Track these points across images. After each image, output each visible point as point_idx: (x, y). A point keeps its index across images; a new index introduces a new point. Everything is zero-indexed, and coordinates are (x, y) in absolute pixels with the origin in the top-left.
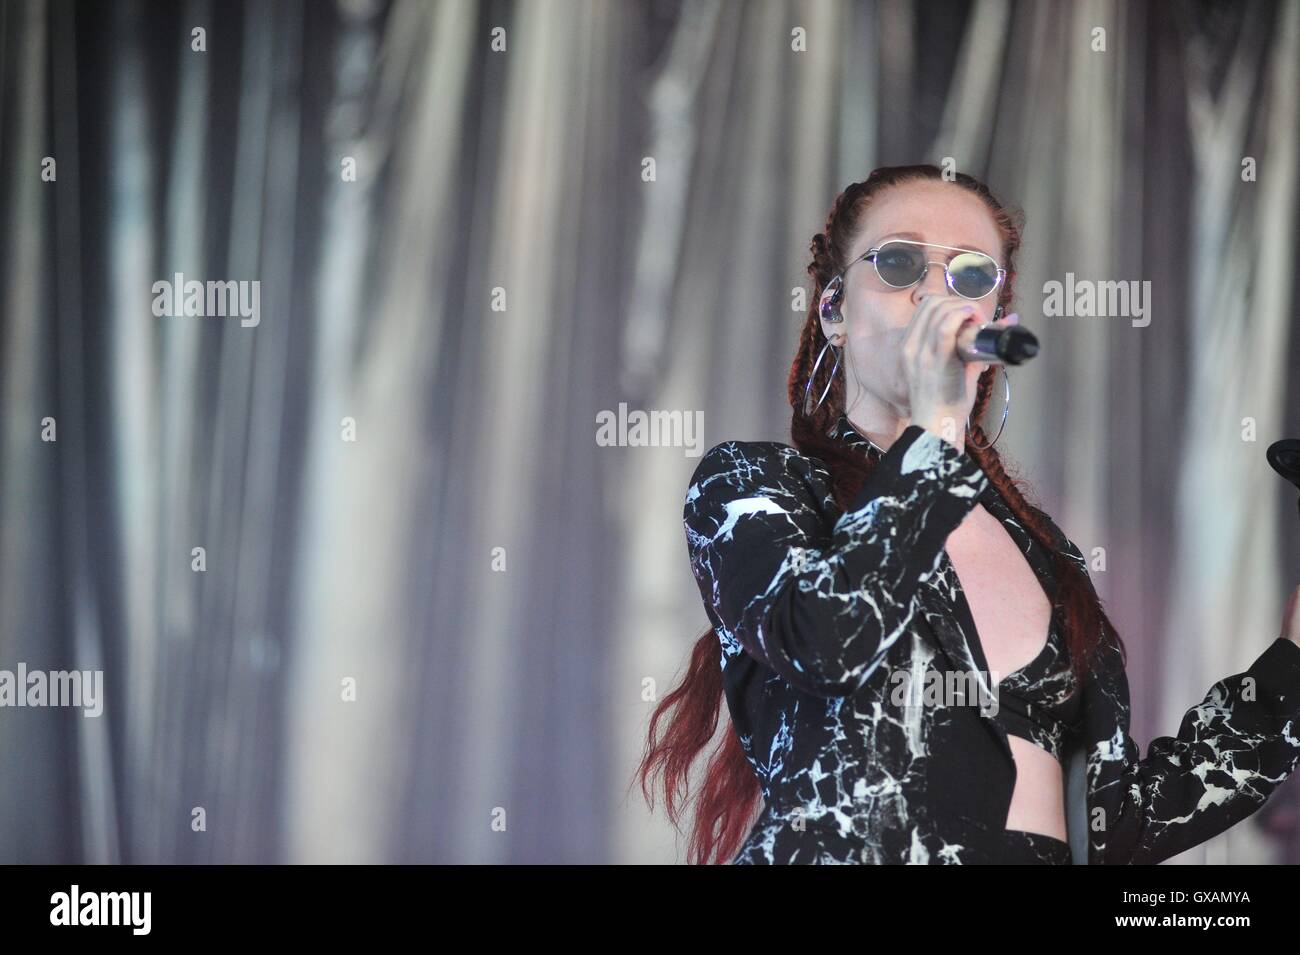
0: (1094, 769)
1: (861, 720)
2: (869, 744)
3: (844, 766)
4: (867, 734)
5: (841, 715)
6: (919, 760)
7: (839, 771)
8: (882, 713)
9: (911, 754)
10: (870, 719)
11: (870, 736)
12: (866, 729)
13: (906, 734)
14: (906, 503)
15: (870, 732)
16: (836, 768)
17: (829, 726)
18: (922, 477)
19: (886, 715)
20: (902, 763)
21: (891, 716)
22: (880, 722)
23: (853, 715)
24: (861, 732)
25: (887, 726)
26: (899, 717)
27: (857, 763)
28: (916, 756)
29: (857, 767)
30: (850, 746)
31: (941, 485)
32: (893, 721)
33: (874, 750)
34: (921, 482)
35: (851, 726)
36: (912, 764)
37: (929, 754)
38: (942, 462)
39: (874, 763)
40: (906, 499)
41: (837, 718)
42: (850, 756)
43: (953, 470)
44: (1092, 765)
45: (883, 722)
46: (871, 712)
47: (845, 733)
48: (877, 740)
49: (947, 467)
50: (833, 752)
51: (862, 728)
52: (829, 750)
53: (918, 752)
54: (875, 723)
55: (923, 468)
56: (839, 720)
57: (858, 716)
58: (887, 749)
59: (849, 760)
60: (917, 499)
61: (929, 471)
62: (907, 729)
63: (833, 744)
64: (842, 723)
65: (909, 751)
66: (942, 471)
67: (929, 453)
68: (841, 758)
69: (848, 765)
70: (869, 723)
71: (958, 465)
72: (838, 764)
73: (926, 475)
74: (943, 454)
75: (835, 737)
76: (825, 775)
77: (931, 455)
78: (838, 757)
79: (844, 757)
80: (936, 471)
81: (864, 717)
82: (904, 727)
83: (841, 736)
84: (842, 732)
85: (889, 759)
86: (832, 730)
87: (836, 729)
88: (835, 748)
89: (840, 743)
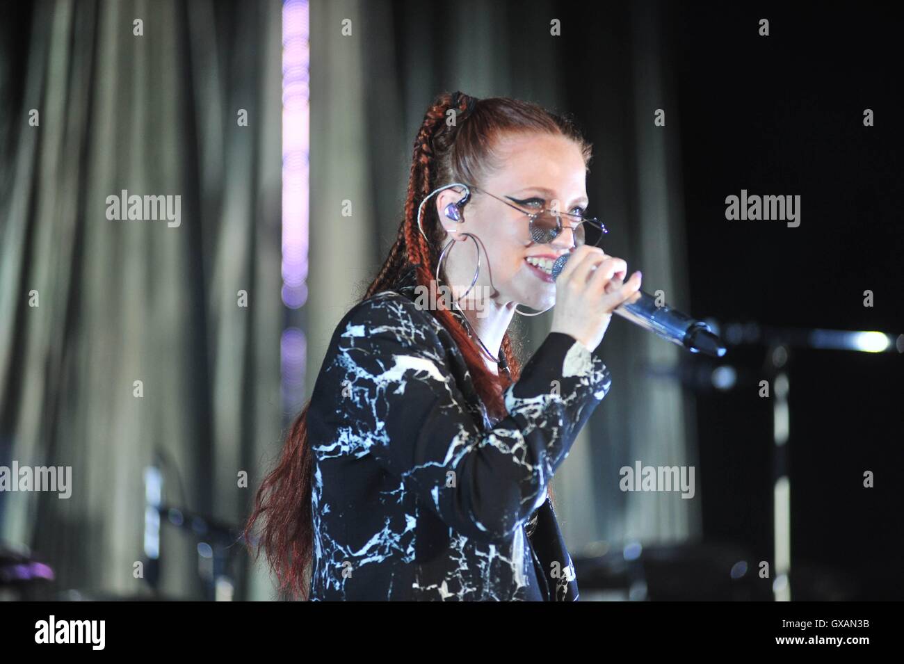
0: (562, 589)
1: (480, 557)
2: (485, 576)
3: (465, 590)
4: (484, 567)
5: (465, 549)
6: (522, 589)
7: (461, 593)
8: (496, 553)
9: (516, 584)
10: (487, 556)
11: (486, 570)
12: (483, 564)
13: (513, 569)
14: (567, 400)
15: (486, 566)
16: (459, 591)
17: (455, 557)
18: (579, 383)
19: (498, 554)
20: (509, 592)
21: (502, 555)
22: (493, 559)
23: (474, 552)
24: (480, 566)
25: (499, 563)
26: (509, 555)
27: (475, 589)
28: (519, 585)
29: (475, 592)
30: (471, 576)
31: (591, 389)
32: (504, 559)
33: (488, 581)
34: (578, 386)
35: (473, 561)
36: (516, 592)
37: (528, 584)
38: (592, 373)
39: (487, 591)
40: (567, 397)
41: (461, 552)
42: (470, 583)
43: (599, 379)
44: (560, 586)
45: (496, 559)
46: (488, 551)
47: (468, 565)
48: (491, 573)
49: (596, 377)
50: (457, 578)
51: (480, 563)
52: (454, 576)
53: (521, 583)
54: (490, 560)
55: (580, 374)
56: (463, 555)
57: (478, 553)
58: (498, 580)
59: (469, 586)
60: (575, 399)
61: (584, 378)
62: (514, 565)
63: (458, 572)
64: (466, 557)
65: (515, 582)
66: (592, 380)
67: (583, 363)
68: (463, 584)
69: (469, 590)
70: (486, 559)
71: (602, 376)
72: (461, 588)
73: (582, 380)
74: (593, 366)
75: (459, 566)
76: (451, 595)
77: (585, 365)
78: (460, 582)
79: (466, 584)
80: (589, 379)
81: (482, 554)
82: (511, 563)
83: (465, 567)
84: (465, 564)
85: (498, 588)
86: (457, 561)
87: (460, 561)
88: (459, 575)
89: (463, 572)
